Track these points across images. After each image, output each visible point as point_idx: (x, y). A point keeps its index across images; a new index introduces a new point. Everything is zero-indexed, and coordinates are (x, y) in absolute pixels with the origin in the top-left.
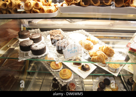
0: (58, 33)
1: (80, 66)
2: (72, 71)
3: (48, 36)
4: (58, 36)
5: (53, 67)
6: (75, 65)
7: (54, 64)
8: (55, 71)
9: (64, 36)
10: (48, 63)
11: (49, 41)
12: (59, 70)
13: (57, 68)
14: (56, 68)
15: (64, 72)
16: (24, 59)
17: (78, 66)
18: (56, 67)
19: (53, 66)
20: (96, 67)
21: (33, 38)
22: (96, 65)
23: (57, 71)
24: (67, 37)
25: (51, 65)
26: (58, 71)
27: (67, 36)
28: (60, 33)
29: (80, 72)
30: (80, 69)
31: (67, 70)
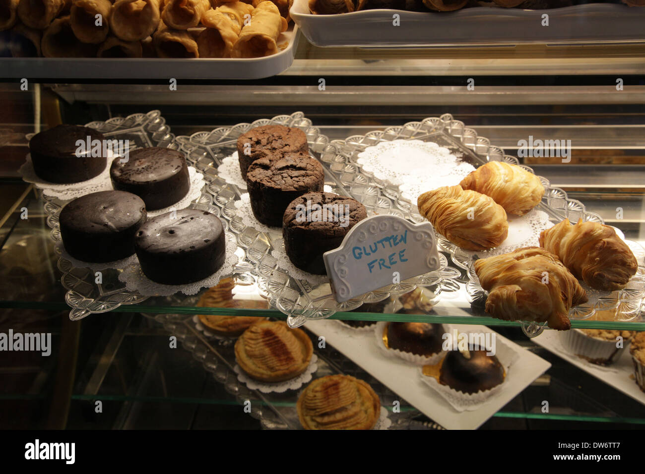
0: (292, 148)
1: (435, 355)
2: (379, 387)
3: (227, 160)
4: (293, 167)
5: (251, 365)
6: (404, 354)
7: (259, 347)
8: (265, 390)
9: (327, 165)
10: (214, 343)
11: (237, 198)
12: (296, 385)
13: (282, 369)
14: (271, 369)
15: (327, 396)
16: (103, 308)
17: (423, 359)
18: (274, 362)
19: (251, 356)
20: (546, 365)
21: (142, 178)
22: (544, 353)
23: (281, 389)
24: (349, 169)
25: (241, 348)
26: (291, 395)
27: (346, 161)
28: (303, 149)
29: (434, 394)
30: (433, 381)
31: (349, 385)
